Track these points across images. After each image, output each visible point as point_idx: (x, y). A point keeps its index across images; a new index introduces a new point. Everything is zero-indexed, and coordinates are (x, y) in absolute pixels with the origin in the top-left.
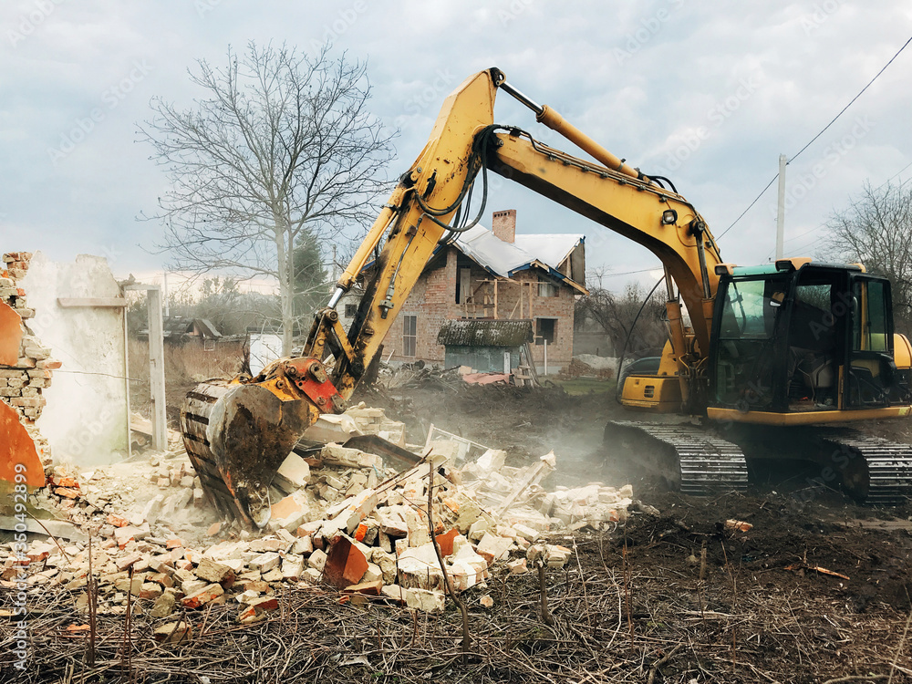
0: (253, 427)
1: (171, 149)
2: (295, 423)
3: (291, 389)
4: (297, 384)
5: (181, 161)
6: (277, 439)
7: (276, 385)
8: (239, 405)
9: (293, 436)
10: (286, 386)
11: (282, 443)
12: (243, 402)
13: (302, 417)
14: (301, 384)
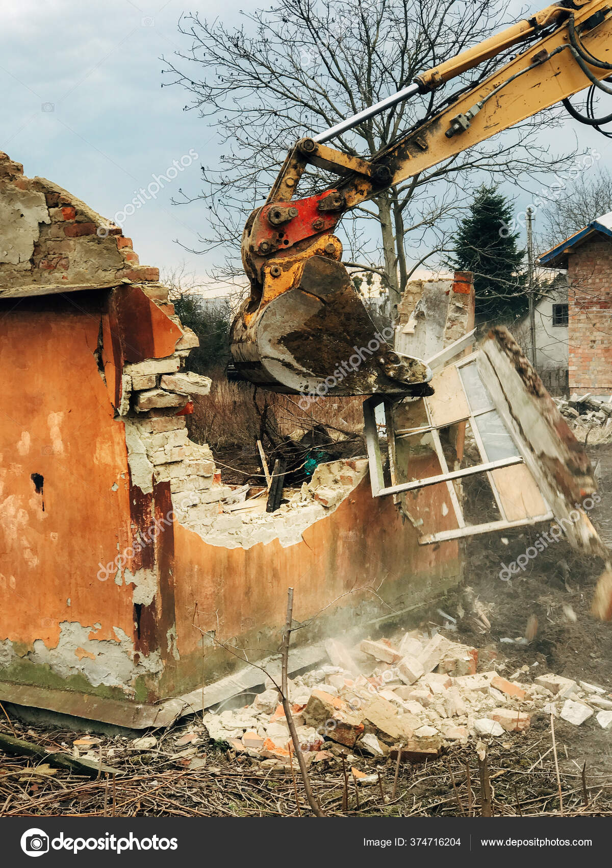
0: (313, 336)
1: (215, 92)
2: (331, 283)
3: (287, 259)
4: (284, 246)
5: (235, 107)
6: (339, 314)
7: (274, 277)
8: (279, 342)
9: (346, 292)
10: (281, 264)
11: (348, 309)
12: (278, 335)
13: (328, 272)
14: (286, 242)
